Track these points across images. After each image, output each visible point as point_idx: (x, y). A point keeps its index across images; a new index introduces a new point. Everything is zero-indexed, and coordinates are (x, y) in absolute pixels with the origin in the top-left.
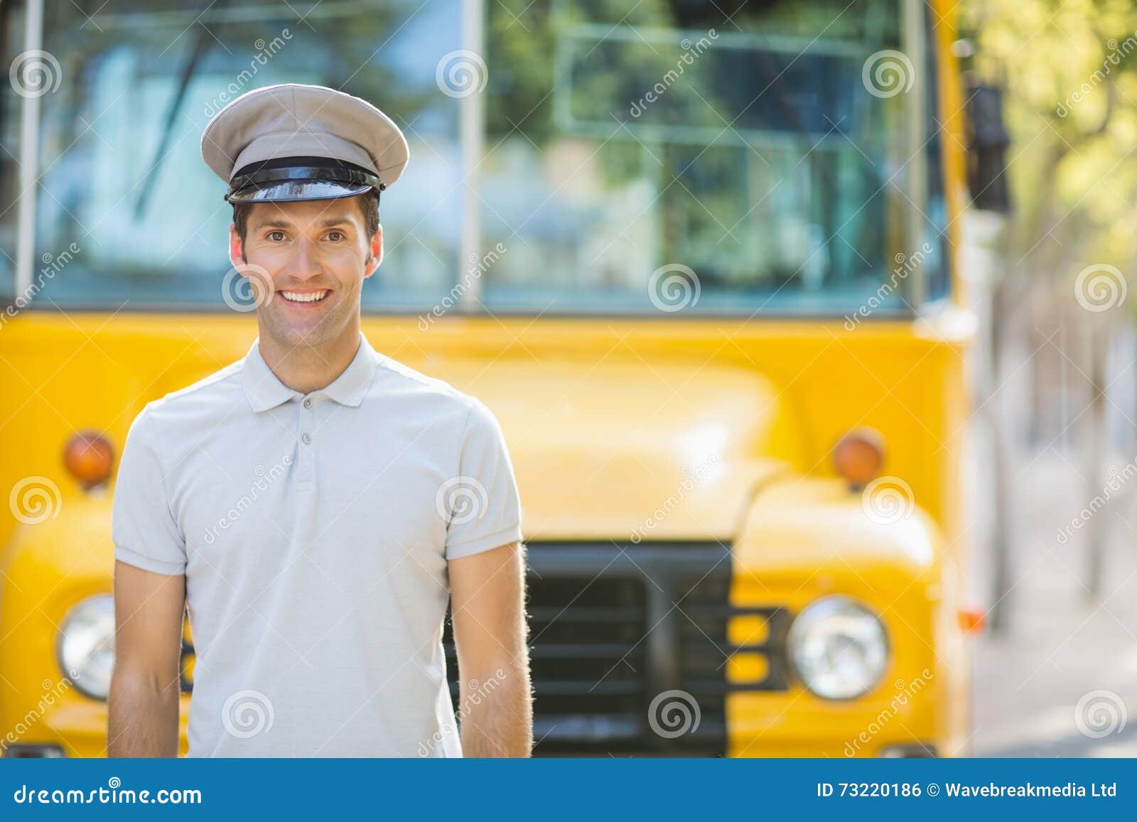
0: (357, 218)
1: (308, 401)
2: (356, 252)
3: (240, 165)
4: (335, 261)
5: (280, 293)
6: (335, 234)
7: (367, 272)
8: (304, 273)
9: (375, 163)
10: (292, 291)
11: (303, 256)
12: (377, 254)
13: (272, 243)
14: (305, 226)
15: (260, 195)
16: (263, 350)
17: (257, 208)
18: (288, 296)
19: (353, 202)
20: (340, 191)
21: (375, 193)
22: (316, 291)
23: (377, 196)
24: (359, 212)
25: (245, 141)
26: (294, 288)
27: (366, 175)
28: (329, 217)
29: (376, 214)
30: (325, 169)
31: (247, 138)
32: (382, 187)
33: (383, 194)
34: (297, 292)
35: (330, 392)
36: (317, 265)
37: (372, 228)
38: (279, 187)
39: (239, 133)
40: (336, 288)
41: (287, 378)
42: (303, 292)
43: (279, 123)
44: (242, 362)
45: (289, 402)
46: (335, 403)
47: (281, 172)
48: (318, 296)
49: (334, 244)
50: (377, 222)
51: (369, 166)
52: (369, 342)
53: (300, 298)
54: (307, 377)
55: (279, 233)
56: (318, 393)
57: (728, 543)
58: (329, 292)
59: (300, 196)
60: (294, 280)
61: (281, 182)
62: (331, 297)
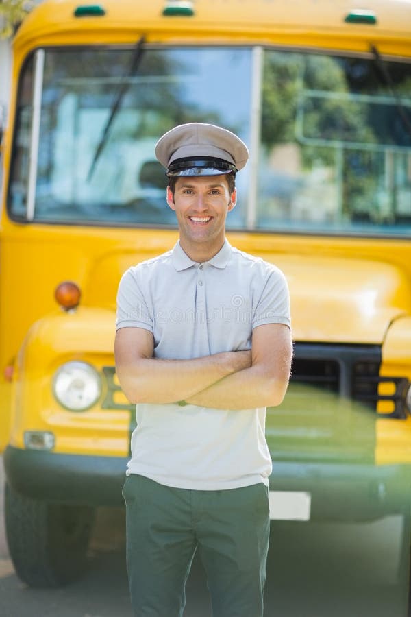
0: (225, 185)
1: (202, 266)
2: (224, 200)
3: (173, 159)
4: (215, 203)
5: (189, 217)
6: (215, 191)
7: (229, 209)
8: (201, 209)
9: (234, 159)
10: (195, 217)
11: (200, 201)
12: (234, 201)
13: (186, 195)
14: (202, 187)
15: (182, 173)
16: (181, 244)
17: (180, 179)
18: (193, 219)
19: (223, 177)
20: (217, 172)
21: (233, 173)
22: (206, 217)
23: (235, 175)
24: (226, 182)
25: (175, 148)
26: (195, 215)
27: (230, 165)
28: (212, 184)
29: (234, 183)
30: (212, 162)
31: (177, 146)
32: (237, 171)
33: (237, 173)
34: (197, 217)
35: (211, 262)
36: (206, 205)
37: (232, 189)
38: (189, 170)
39: (172, 146)
40: (215, 215)
41: (192, 257)
42: (200, 217)
43: (190, 141)
44: (172, 251)
45: (192, 267)
46: (214, 267)
47: (191, 163)
48: (207, 219)
49: (215, 196)
50: (234, 186)
51: (231, 161)
52: (229, 242)
53: (198, 220)
54: (200, 256)
55: (190, 191)
56: (206, 263)
57: (380, 346)
58: (212, 218)
59: (200, 174)
60: (195, 212)
61: (191, 167)
62: (212, 220)
